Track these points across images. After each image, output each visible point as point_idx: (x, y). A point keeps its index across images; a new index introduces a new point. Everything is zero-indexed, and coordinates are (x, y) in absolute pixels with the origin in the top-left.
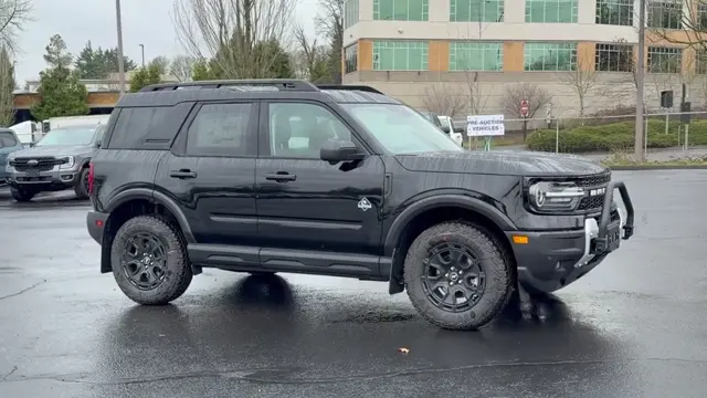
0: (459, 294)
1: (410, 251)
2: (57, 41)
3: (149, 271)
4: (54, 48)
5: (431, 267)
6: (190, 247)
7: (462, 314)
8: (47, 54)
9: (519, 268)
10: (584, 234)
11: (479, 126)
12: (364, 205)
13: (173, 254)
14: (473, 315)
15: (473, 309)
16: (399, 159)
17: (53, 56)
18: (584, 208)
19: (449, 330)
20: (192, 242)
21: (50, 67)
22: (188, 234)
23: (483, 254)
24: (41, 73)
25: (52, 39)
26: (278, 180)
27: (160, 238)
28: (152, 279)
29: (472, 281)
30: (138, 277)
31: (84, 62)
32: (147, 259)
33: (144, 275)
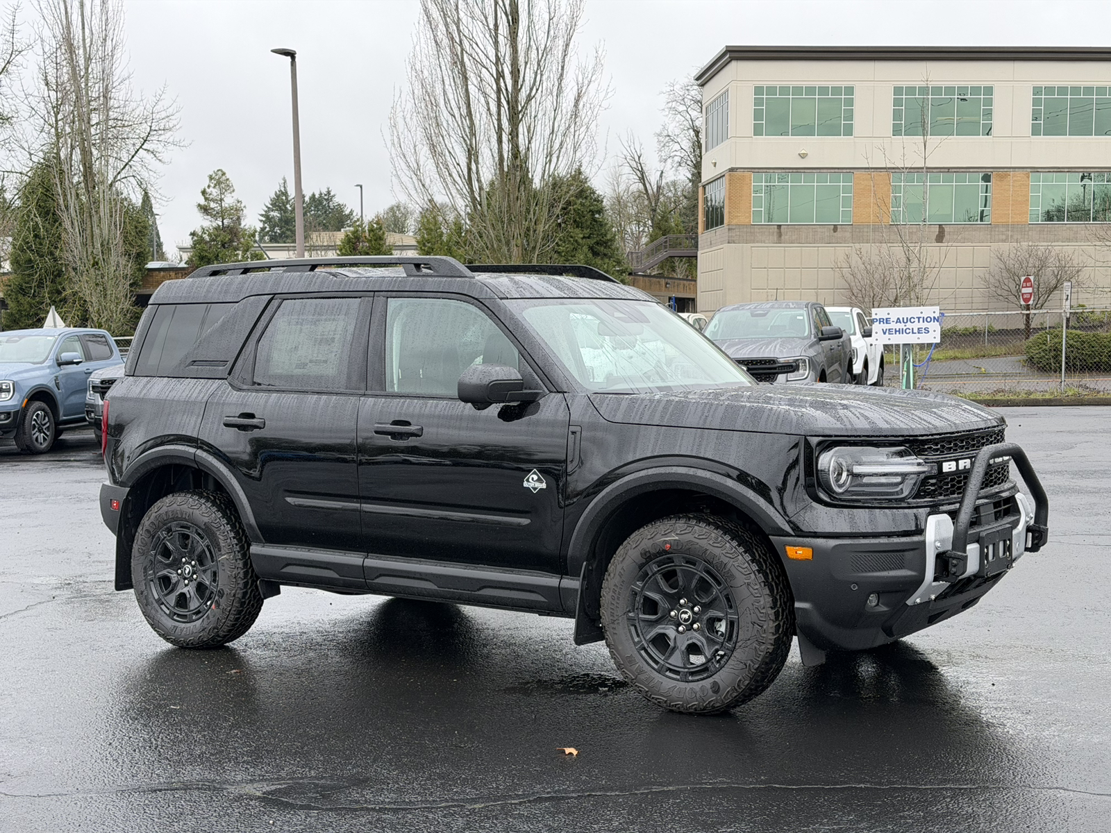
0: (693, 649)
1: (611, 567)
2: (220, 180)
3: (189, 589)
4: (214, 192)
5: (647, 599)
6: (255, 549)
7: (697, 686)
8: (202, 202)
9: (797, 605)
10: (922, 544)
11: (893, 326)
12: (534, 482)
13: (227, 560)
14: (716, 688)
15: (716, 678)
16: (595, 400)
17: (212, 205)
18: (927, 494)
19: (676, 714)
20: (258, 541)
21: (207, 223)
22: (250, 526)
23: (733, 576)
24: (193, 234)
25: (211, 178)
26: (394, 435)
27: (207, 532)
28: (194, 604)
29: (717, 625)
30: (172, 599)
31: (276, 214)
32: (188, 568)
33: (183, 595)
